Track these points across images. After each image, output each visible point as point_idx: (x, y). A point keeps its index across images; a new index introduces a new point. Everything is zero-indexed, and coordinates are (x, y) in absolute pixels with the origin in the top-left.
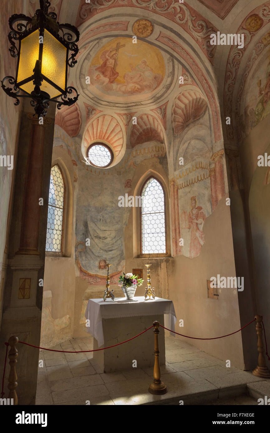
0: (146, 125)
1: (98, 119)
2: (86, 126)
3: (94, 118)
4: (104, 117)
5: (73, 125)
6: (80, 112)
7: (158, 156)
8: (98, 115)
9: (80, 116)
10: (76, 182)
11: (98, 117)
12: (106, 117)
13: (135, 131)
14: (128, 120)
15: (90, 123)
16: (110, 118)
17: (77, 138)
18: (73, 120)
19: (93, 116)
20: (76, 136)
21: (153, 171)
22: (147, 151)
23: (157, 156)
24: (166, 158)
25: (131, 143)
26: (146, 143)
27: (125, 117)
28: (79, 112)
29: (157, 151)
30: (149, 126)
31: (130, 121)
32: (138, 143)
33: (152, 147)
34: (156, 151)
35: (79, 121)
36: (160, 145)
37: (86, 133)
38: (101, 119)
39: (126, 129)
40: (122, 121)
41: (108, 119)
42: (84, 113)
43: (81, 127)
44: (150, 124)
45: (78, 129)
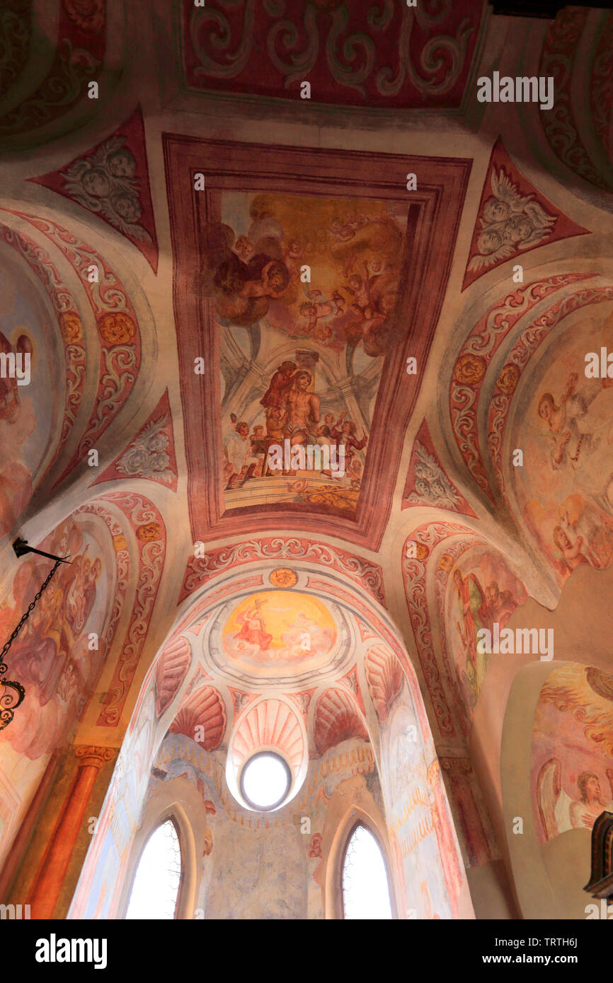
0: (339, 708)
1: (256, 710)
2: (233, 726)
3: (247, 709)
4: (266, 704)
5: (212, 727)
6: (223, 702)
7: (364, 771)
8: (254, 704)
9: (223, 709)
10: (208, 854)
11: (256, 706)
12: (269, 704)
13: (323, 721)
14: (306, 703)
15: (241, 718)
16: (277, 704)
17: (218, 753)
18: (214, 719)
19: (245, 706)
20: (217, 749)
21: (358, 807)
22: (344, 762)
23: (361, 771)
24: (378, 774)
25: (317, 747)
26: (342, 743)
27: (299, 698)
28: (221, 703)
29: (361, 758)
30: (344, 709)
31: (308, 705)
32: (330, 745)
33: (353, 751)
34: (359, 759)
35: (222, 718)
36: (365, 745)
37: (236, 739)
38: (261, 709)
39: (306, 720)
40: (297, 706)
41: (273, 705)
42: (229, 705)
43: (225, 730)
44: (345, 706)
45: (221, 733)
